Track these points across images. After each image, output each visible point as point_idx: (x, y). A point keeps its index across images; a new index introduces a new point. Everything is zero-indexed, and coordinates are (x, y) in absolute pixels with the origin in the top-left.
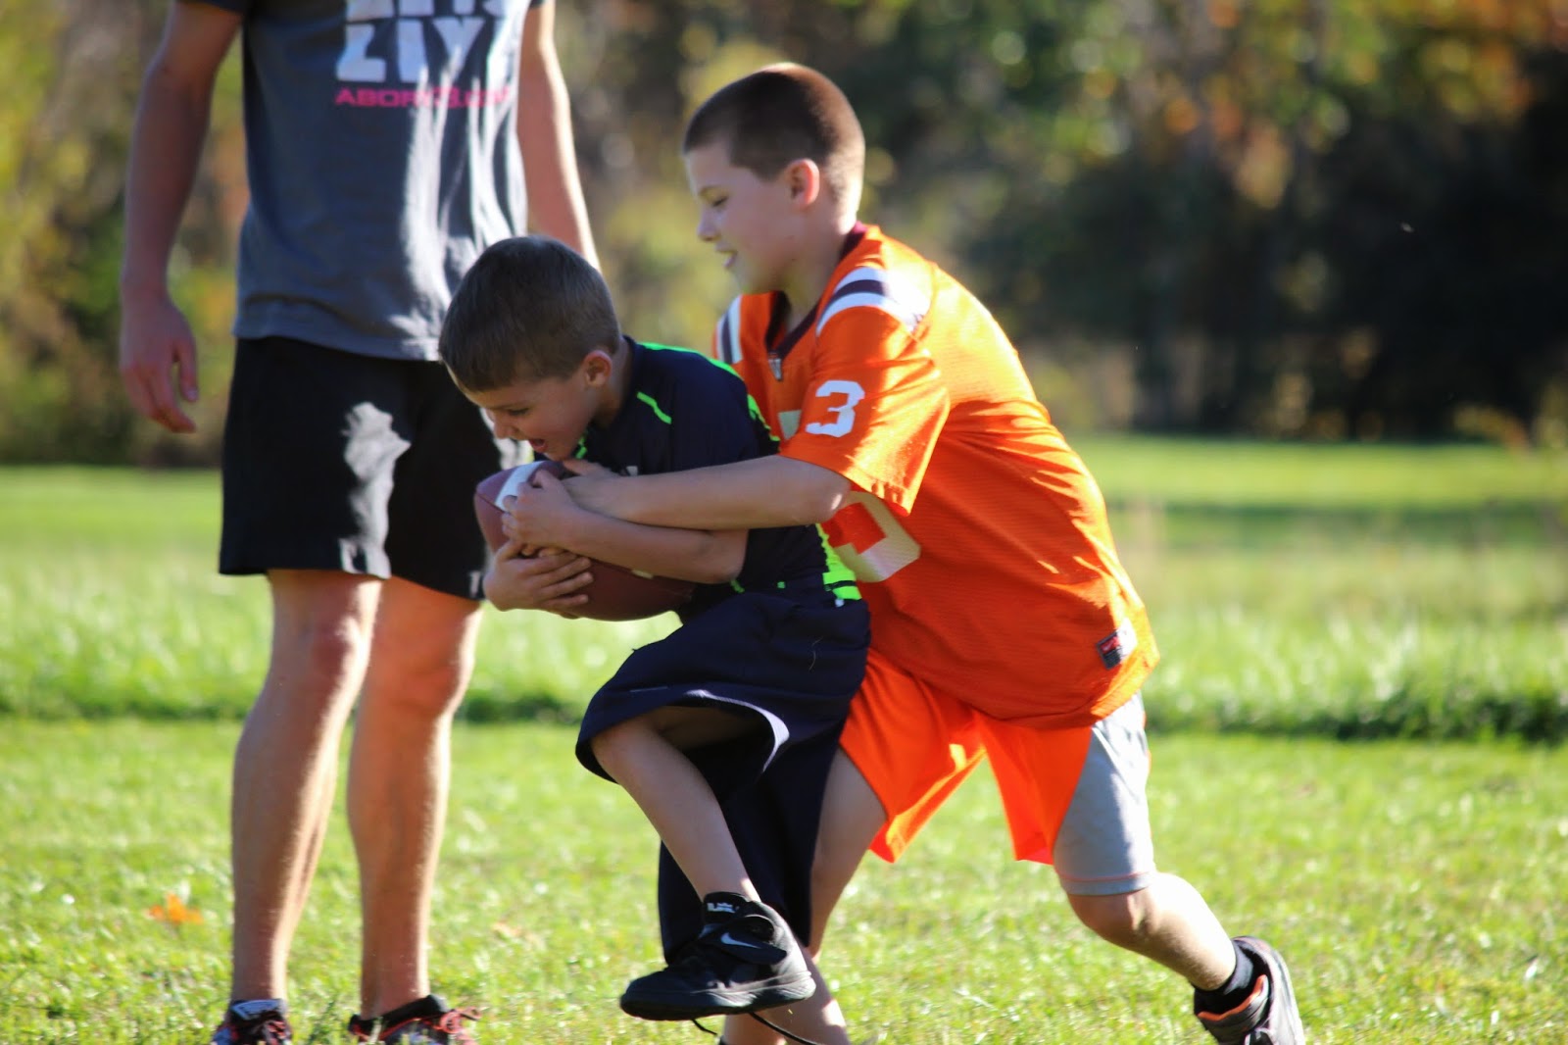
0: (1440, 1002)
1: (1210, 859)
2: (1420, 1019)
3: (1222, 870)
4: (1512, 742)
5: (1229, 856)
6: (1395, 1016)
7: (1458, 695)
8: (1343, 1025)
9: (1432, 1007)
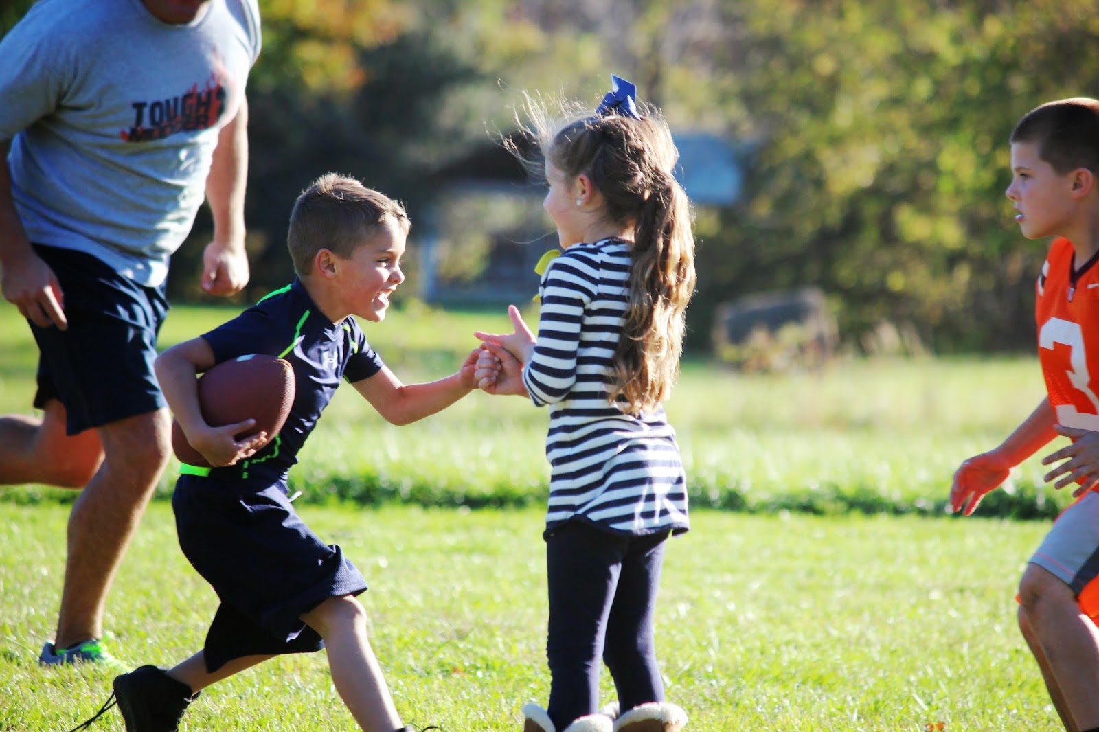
0: (297, 679)
1: (146, 585)
2: (283, 691)
3: (154, 592)
4: (350, 505)
5: (159, 583)
6: (267, 689)
7: (315, 474)
8: (232, 695)
9: (292, 682)
